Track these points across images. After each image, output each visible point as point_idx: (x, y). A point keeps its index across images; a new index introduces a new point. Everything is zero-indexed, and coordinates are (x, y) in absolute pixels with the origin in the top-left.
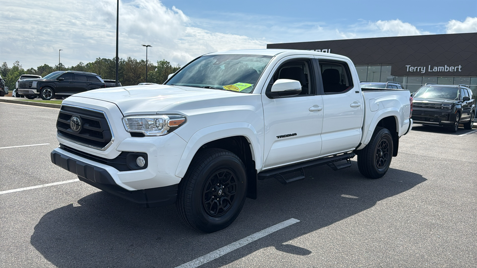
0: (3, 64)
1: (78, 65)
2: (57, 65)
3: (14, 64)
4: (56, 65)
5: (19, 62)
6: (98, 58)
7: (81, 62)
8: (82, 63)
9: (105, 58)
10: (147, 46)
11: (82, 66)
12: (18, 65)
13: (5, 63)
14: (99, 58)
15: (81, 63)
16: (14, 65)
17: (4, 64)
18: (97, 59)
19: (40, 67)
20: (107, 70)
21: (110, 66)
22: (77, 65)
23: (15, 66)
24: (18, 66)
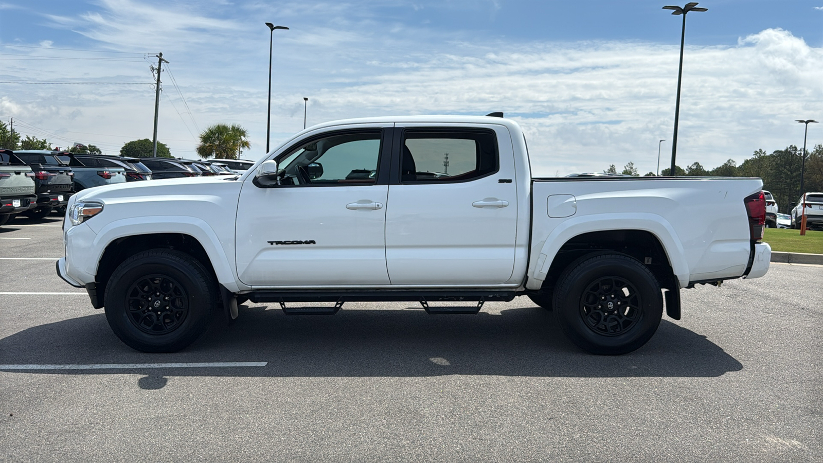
0: (609, 168)
1: (725, 164)
2: (690, 166)
3: (625, 167)
4: (688, 167)
5: (632, 164)
6: (758, 151)
7: (729, 160)
8: (733, 161)
9: (780, 150)
10: (807, 122)
11: (731, 165)
12: (632, 168)
13: (613, 166)
14: (760, 149)
15: (731, 161)
16: (624, 169)
17: (611, 169)
18: (756, 151)
19: (666, 170)
20: (772, 172)
21: (777, 164)
22: (723, 164)
23: (627, 170)
24: (632, 170)
